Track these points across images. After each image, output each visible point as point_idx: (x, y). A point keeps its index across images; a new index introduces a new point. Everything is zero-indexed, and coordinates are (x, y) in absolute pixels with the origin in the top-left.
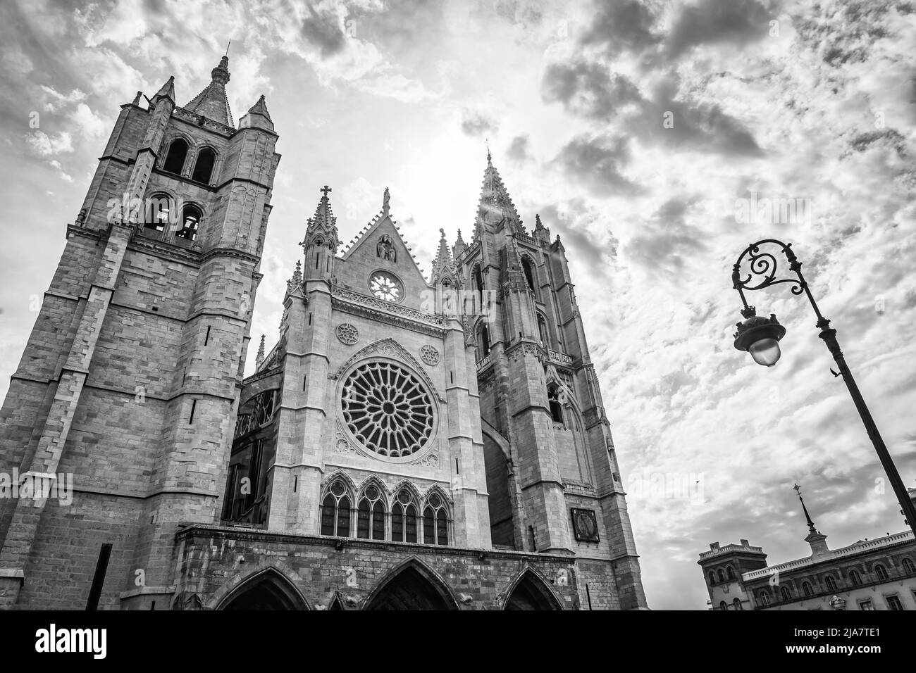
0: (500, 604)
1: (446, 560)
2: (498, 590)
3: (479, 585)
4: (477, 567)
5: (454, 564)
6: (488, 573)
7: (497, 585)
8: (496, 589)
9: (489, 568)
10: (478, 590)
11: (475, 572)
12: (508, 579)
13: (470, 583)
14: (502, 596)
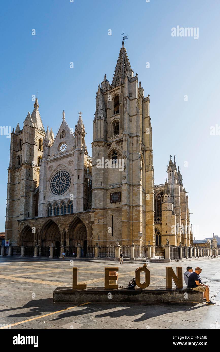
0: (68, 226)
1: (56, 218)
2: (68, 223)
3: (64, 222)
4: (64, 218)
5: (58, 218)
6: (66, 219)
7: (68, 221)
8: (68, 222)
9: (66, 218)
10: (63, 223)
11: (63, 219)
12: (71, 220)
13: (62, 222)
14: (69, 224)
